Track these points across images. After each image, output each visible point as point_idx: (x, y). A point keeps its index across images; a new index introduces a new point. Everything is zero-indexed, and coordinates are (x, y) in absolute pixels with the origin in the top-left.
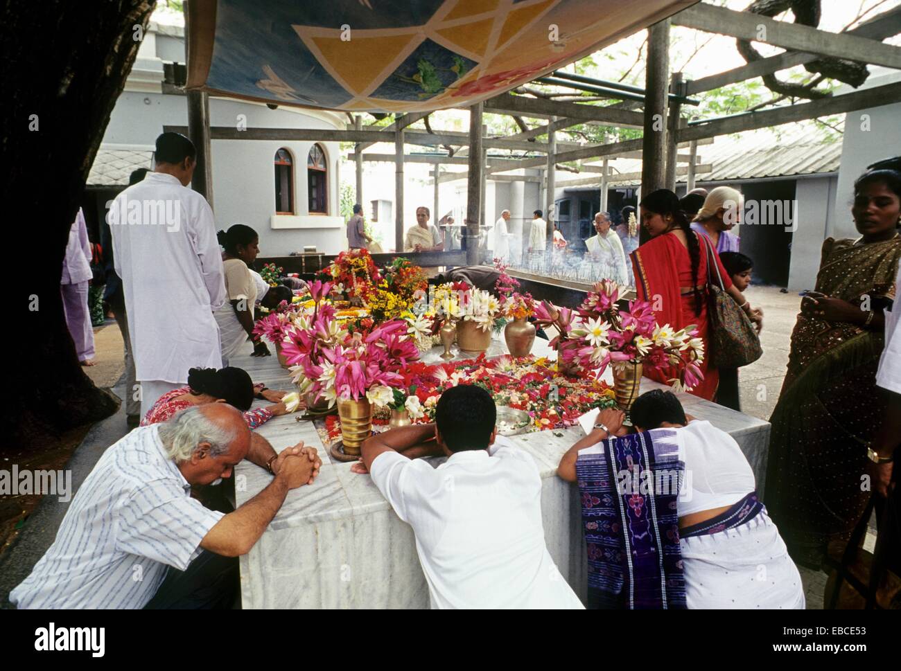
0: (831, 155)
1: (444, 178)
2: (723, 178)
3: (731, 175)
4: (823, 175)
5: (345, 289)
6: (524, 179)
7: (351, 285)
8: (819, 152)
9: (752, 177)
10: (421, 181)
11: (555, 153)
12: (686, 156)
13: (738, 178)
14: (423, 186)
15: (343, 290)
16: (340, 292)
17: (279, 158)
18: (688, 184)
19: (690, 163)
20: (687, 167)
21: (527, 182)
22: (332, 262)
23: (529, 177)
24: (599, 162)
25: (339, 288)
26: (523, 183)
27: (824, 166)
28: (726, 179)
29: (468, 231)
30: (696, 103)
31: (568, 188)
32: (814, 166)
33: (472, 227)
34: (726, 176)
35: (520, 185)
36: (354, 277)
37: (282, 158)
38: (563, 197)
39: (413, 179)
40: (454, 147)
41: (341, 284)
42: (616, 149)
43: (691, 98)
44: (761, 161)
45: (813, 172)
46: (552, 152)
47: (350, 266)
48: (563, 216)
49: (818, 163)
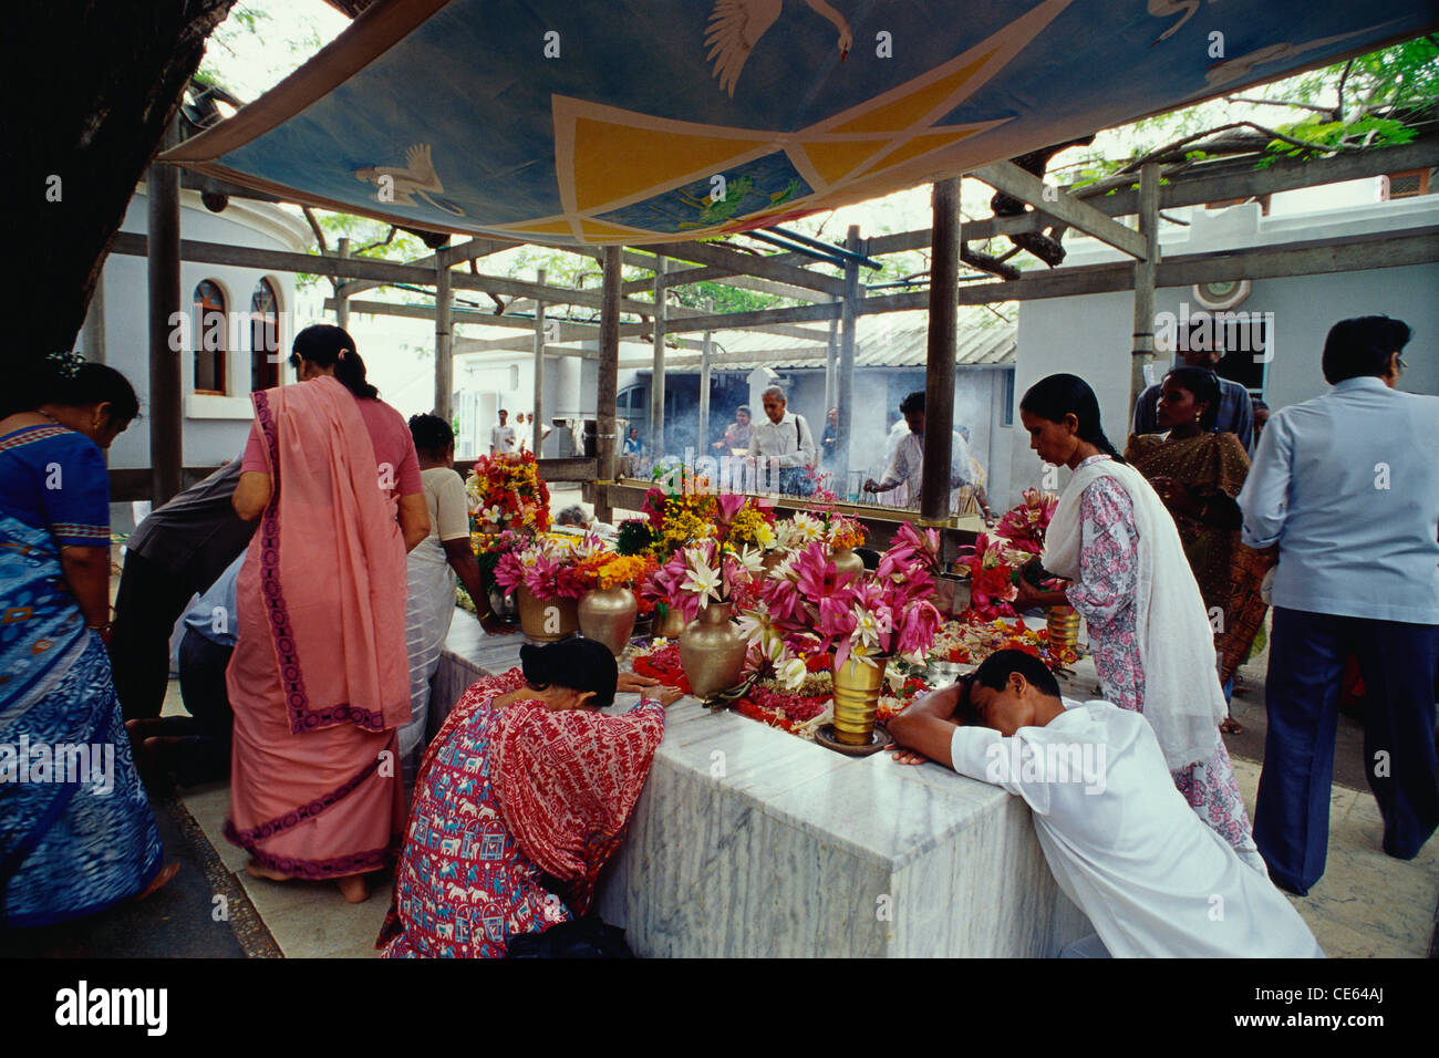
0: (990, 342)
1: (465, 347)
2: (864, 364)
3: (875, 361)
4: (986, 366)
5: (503, 514)
6: (582, 354)
7: (514, 507)
8: (974, 337)
9: (901, 366)
10: (421, 349)
11: (665, 318)
12: (825, 333)
13: (884, 365)
14: (420, 358)
15: (499, 516)
16: (494, 520)
17: (202, 296)
18: (827, 370)
19: (830, 343)
20: (825, 348)
21: (585, 359)
22: (471, 471)
23: (589, 351)
24: (699, 336)
25: (492, 514)
26: (579, 359)
27: (985, 356)
28: (868, 365)
29: (599, 428)
30: (878, 267)
31: (641, 369)
32: (973, 355)
33: (606, 422)
34: (868, 361)
35: (575, 363)
36: (518, 496)
37: (206, 296)
38: (635, 382)
39: (406, 346)
40: (504, 298)
41: (496, 508)
42: (767, 318)
43: (872, 259)
44: (909, 345)
45: (975, 363)
46: (661, 317)
47: (508, 477)
48: (636, 410)
49: (977, 351)
